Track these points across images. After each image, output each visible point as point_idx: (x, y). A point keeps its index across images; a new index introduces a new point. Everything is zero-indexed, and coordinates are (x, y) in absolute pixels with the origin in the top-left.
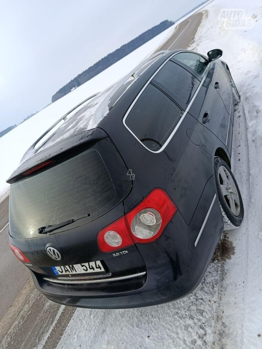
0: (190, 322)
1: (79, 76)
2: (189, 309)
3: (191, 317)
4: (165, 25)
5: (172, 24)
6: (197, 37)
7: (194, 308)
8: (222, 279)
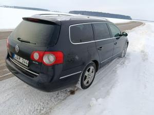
0: (41, 104)
1: (85, 11)
2: (45, 101)
3: (43, 103)
4: (128, 18)
5: (131, 19)
6: (133, 29)
7: (47, 101)
8: (63, 100)
